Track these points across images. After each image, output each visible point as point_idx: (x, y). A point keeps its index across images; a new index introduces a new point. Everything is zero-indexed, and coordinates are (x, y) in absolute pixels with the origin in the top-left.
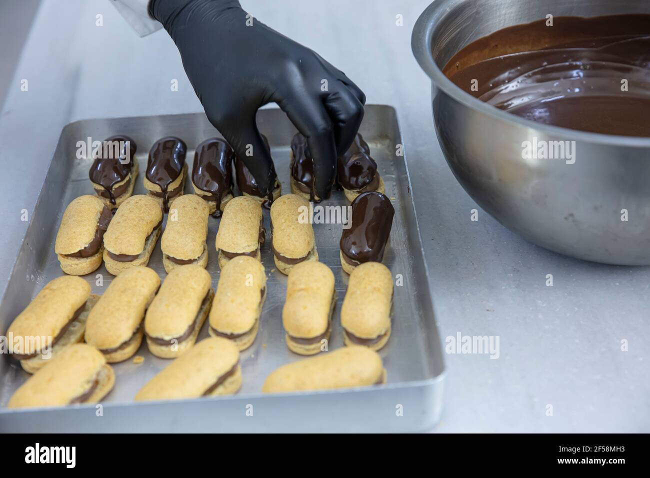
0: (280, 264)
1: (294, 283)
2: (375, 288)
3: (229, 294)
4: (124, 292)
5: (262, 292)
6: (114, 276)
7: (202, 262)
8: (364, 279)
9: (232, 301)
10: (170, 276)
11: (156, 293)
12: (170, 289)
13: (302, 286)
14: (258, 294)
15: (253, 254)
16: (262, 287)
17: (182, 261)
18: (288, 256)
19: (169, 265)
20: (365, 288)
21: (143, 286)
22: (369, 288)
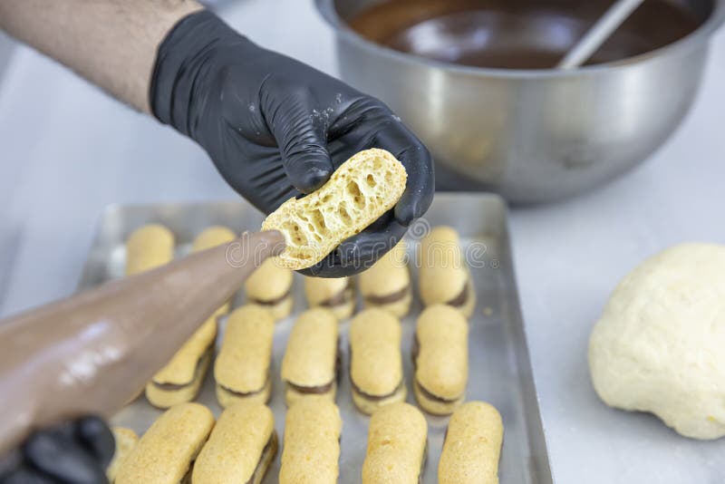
0: (360, 401)
1: (376, 433)
2: (481, 438)
3: (303, 449)
5: (340, 440)
6: (161, 410)
7: (263, 396)
8: (467, 425)
10: (225, 415)
11: (207, 438)
12: (225, 435)
13: (387, 438)
15: (327, 388)
16: (338, 434)
17: (240, 395)
18: (370, 392)
19: (224, 398)
20: (469, 437)
21: (191, 432)
22: (474, 438)
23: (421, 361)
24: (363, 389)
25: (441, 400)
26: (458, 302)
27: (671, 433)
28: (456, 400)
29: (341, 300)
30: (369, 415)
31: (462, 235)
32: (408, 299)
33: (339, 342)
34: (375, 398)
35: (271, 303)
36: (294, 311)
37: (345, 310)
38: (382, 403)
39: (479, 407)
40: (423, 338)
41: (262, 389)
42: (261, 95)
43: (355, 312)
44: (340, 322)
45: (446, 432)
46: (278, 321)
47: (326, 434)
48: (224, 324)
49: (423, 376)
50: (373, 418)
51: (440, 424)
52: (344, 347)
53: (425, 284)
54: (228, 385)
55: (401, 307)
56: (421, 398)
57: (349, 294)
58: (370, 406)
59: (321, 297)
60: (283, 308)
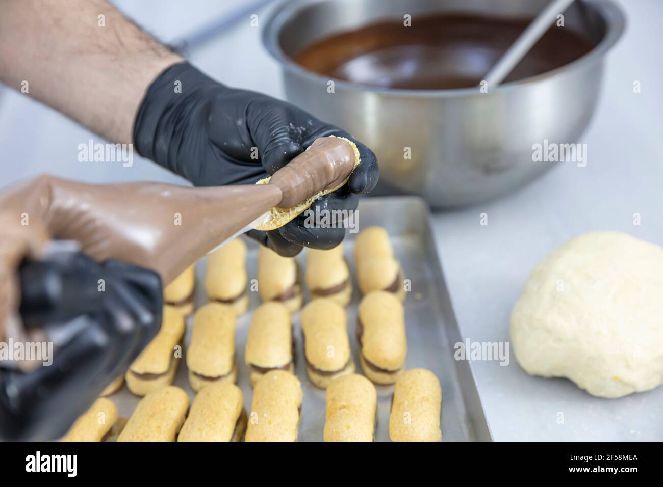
0: (315, 377)
1: (334, 400)
2: (423, 398)
3: (265, 415)
4: (152, 416)
5: (300, 409)
6: (141, 397)
7: (231, 378)
8: (411, 388)
9: (270, 423)
10: (200, 396)
11: (187, 415)
12: (202, 411)
13: (344, 403)
14: (296, 412)
15: (286, 368)
16: (298, 404)
17: (211, 379)
18: (324, 368)
19: (196, 383)
20: (413, 398)
21: (172, 409)
22: (417, 398)
23: (366, 339)
24: (317, 366)
25: (385, 371)
26: (393, 288)
27: (584, 394)
28: (398, 370)
29: (291, 295)
30: (324, 389)
31: (391, 235)
32: (348, 291)
33: (292, 329)
34: (329, 374)
35: (229, 301)
36: (250, 308)
37: (295, 303)
38: (335, 377)
39: (419, 373)
40: (365, 320)
41: (229, 373)
42: (247, 112)
43: (304, 304)
44: (292, 313)
45: (392, 398)
46: (238, 317)
47: (287, 402)
48: (190, 322)
49: (368, 351)
50: (328, 391)
51: (387, 392)
52: (297, 334)
53: (363, 275)
54: (200, 372)
55: (344, 297)
56: (368, 370)
57: (297, 289)
58: (325, 381)
59: (273, 293)
60: (241, 305)
